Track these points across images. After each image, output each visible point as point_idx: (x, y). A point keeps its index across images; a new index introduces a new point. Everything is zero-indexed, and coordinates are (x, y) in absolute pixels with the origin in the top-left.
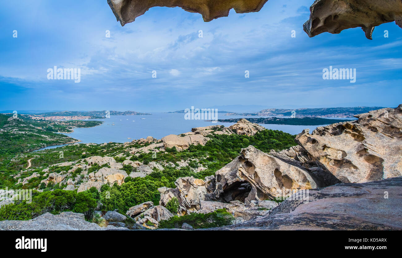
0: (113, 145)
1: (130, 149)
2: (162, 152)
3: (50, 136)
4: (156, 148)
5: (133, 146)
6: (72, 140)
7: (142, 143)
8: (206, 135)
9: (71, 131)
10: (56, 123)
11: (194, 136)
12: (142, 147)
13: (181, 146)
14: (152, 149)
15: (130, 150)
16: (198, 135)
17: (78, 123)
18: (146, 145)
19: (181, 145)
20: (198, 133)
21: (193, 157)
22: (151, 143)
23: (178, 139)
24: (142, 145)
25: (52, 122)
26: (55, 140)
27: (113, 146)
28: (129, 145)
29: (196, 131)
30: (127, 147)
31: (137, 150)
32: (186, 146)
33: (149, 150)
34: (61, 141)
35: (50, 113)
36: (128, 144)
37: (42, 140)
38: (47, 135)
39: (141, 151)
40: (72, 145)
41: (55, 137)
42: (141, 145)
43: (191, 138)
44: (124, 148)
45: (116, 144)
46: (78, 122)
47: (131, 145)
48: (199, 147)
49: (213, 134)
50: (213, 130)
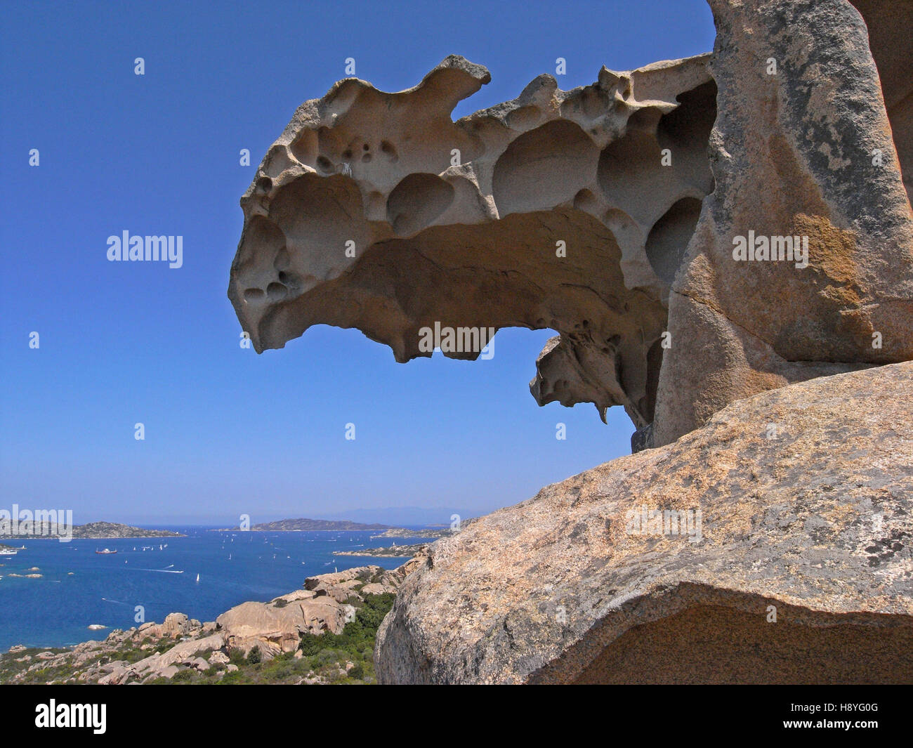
1: (100, 668)
2: (219, 667)
4: (198, 654)
5: (114, 656)
7: (147, 641)
8: (344, 597)
11: (312, 602)
12: (147, 656)
13: (276, 640)
14: (185, 660)
15: (102, 671)
16: (322, 600)
18: (162, 650)
19: (276, 635)
20: (321, 593)
21: (312, 672)
22: (179, 637)
23: (267, 616)
24: (148, 649)
28: (97, 653)
29: (317, 588)
30: (92, 661)
31: (129, 668)
32: (291, 637)
33: (172, 665)
36: (94, 650)
39: (144, 673)
42: (144, 647)
43: (305, 609)
44: (78, 668)
47: (105, 654)
48: (327, 639)
49: (361, 594)
50: (359, 582)
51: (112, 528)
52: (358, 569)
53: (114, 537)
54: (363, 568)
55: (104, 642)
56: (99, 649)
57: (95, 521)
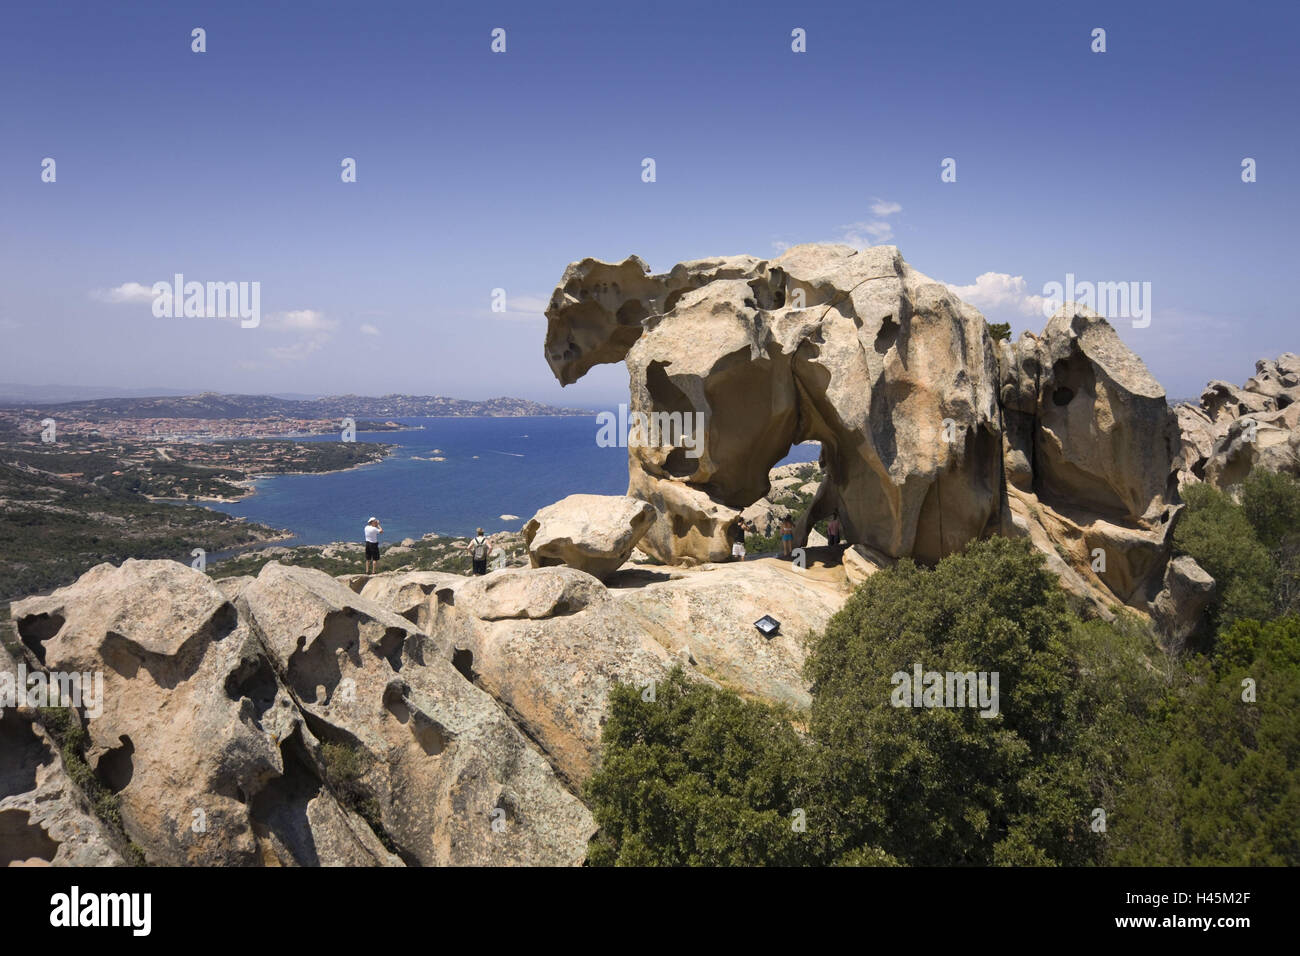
0: (443, 547)
3: (138, 517)
6: (250, 533)
9: (241, 491)
10: (161, 451)
17: (276, 452)
25: (137, 449)
26: (163, 535)
27: (440, 554)
34: (196, 540)
35: (126, 401)
36: (508, 541)
37: (95, 541)
38: (122, 511)
40: (255, 556)
41: (162, 519)
45: (455, 544)
46: (271, 449)
47: (518, 546)
49: (799, 494)
50: (799, 481)
51: (517, 405)
52: (798, 465)
53: (520, 416)
54: (805, 464)
55: (518, 534)
56: (514, 540)
57: (497, 396)
